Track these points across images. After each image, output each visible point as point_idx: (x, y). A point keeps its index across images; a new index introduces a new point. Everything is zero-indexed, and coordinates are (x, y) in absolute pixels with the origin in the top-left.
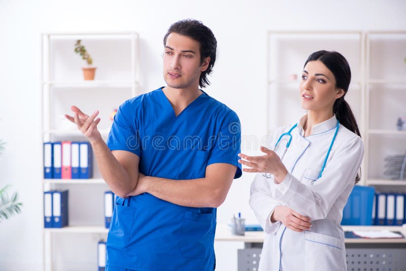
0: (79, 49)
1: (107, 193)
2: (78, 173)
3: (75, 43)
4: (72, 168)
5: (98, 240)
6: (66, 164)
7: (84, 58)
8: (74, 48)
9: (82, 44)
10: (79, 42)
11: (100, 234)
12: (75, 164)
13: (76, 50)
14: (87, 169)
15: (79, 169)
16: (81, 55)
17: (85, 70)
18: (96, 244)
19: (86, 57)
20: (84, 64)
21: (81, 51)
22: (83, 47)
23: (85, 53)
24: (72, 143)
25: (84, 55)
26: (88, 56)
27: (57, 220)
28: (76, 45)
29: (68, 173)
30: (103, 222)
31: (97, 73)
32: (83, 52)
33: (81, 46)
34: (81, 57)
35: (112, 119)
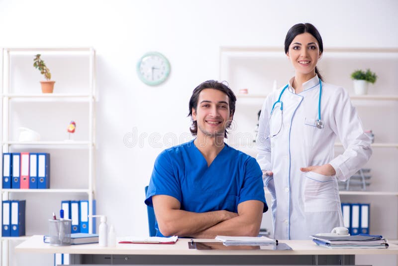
0: (37, 64)
1: (63, 202)
2: (36, 183)
3: (35, 57)
4: (30, 178)
6: (25, 173)
7: (42, 73)
8: (34, 62)
9: (41, 58)
10: (38, 56)
12: (33, 174)
13: (35, 64)
14: (45, 178)
15: (37, 178)
16: (40, 69)
17: (43, 83)
19: (45, 71)
20: (43, 78)
21: (40, 65)
22: (42, 61)
23: (45, 68)
24: (30, 154)
25: (43, 69)
26: (47, 70)
27: (15, 228)
28: (35, 60)
29: (26, 182)
31: (55, 85)
32: (42, 67)
33: (40, 61)
34: (40, 72)
35: (69, 131)
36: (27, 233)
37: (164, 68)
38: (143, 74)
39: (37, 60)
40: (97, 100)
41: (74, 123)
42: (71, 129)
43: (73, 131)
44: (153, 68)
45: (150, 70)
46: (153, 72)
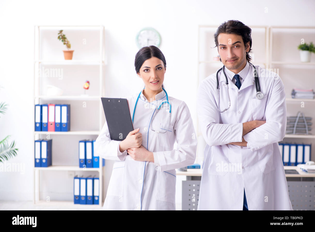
0: (61, 37)
1: (81, 142)
2: (60, 127)
3: (59, 32)
4: (55, 123)
5: (73, 176)
6: (51, 120)
7: (65, 44)
8: (58, 35)
9: (63, 33)
10: (61, 31)
11: (75, 172)
12: (58, 121)
13: (59, 37)
14: (66, 124)
15: (61, 124)
16: (62, 41)
17: (65, 52)
18: (73, 179)
19: (66, 42)
20: (65, 48)
21: (63, 38)
22: (64, 35)
23: (66, 40)
24: (56, 105)
25: (65, 41)
26: (68, 42)
27: (44, 161)
28: (59, 34)
29: (52, 127)
30: (78, 163)
31: (74, 54)
32: (64, 39)
33: (62, 35)
34: (62, 43)
35: (85, 88)
36: (53, 163)
38: (141, 44)
39: (60, 34)
41: (88, 82)
42: (86, 87)
43: (88, 88)
44: (148, 40)
45: (146, 41)
46: (148, 42)
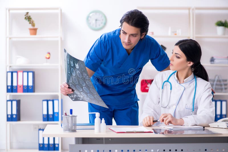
0: (27, 18)
1: (43, 100)
2: (28, 89)
3: (26, 14)
4: (23, 86)
6: (20, 83)
7: (30, 23)
9: (29, 14)
11: (38, 125)
12: (25, 84)
13: (26, 18)
14: (32, 86)
15: (28, 86)
16: (28, 21)
17: (30, 29)
19: (31, 22)
20: (30, 26)
21: (28, 18)
22: (30, 16)
23: (31, 20)
24: (23, 72)
25: (30, 21)
26: (33, 21)
27: (14, 116)
28: (25, 15)
29: (21, 89)
30: (42, 118)
31: (38, 31)
32: (29, 19)
33: (28, 16)
34: (28, 22)
35: (47, 58)
36: (21, 119)
37: (103, 20)
38: (90, 23)
39: (26, 16)
40: (63, 39)
41: (49, 53)
42: (48, 57)
43: (49, 58)
44: (96, 20)
45: (94, 22)
46: (96, 22)
